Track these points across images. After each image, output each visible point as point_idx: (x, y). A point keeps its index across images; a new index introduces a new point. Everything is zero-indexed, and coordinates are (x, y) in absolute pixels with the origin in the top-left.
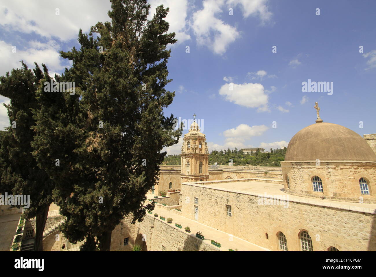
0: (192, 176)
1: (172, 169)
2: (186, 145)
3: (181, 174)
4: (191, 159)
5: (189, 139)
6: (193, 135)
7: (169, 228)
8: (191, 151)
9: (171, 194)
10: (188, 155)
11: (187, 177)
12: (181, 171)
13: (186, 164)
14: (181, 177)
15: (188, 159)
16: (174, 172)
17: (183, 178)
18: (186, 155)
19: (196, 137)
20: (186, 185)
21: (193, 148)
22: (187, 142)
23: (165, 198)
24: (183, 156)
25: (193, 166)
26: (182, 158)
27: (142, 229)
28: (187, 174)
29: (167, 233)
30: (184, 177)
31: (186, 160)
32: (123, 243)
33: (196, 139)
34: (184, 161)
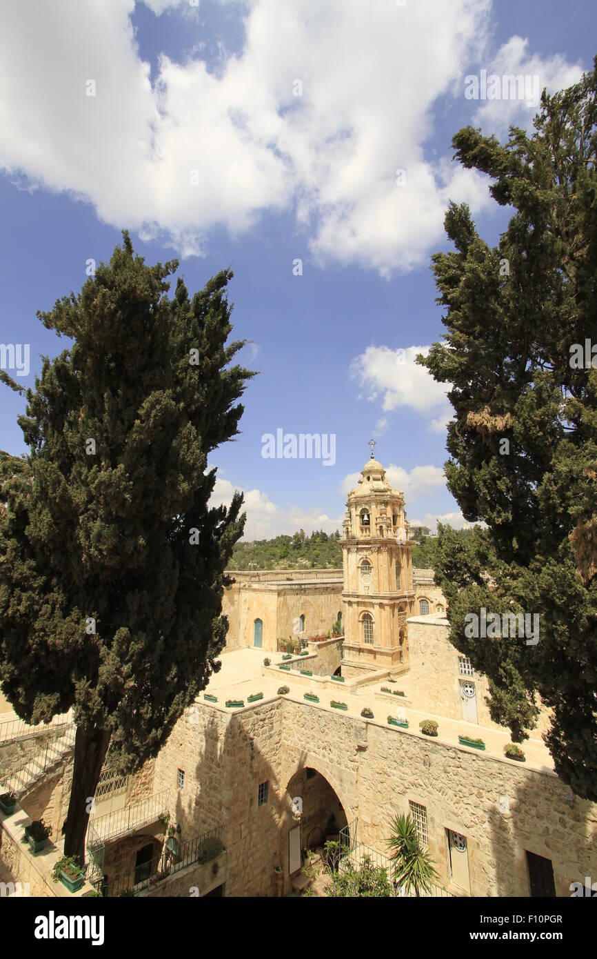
0: (383, 598)
1: (288, 579)
2: (358, 517)
3: (344, 592)
4: (375, 554)
5: (368, 503)
6: (377, 493)
7: (435, 752)
8: (374, 532)
9: (319, 646)
10: (368, 543)
11: (366, 600)
12: (345, 586)
13: (358, 567)
14: (344, 602)
15: (365, 553)
16: (310, 589)
17: (350, 603)
18: (358, 544)
19: (386, 499)
20: (423, 624)
21: (381, 527)
22: (361, 509)
23: (307, 658)
24: (348, 547)
25: (381, 572)
26: (345, 552)
27: (314, 754)
28: (362, 592)
29: (427, 763)
30: (356, 600)
31: (360, 557)
32: (257, 800)
33: (386, 503)
34: (352, 560)
